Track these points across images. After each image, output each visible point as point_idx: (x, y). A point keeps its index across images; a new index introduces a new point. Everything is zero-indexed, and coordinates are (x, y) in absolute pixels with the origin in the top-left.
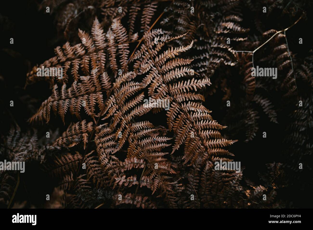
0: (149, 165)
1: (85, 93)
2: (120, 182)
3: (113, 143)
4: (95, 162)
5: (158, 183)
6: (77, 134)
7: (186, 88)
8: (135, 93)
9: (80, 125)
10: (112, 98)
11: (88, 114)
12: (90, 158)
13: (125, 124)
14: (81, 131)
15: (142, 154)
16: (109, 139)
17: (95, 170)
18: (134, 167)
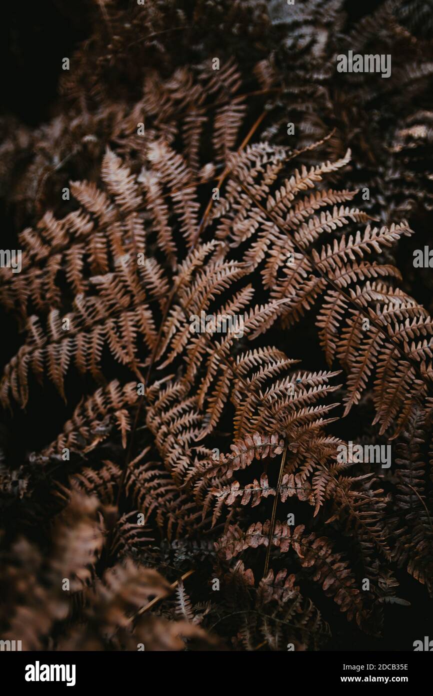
0: (293, 447)
1: (107, 314)
2: (229, 498)
3: (195, 416)
4: (155, 474)
5: (324, 485)
6: (100, 417)
7: (354, 252)
8: (231, 283)
9: (105, 394)
10: (174, 313)
11: (122, 361)
12: (142, 468)
13: (218, 363)
14: (109, 406)
15: (271, 425)
16: (183, 409)
17: (158, 495)
18: (258, 457)
